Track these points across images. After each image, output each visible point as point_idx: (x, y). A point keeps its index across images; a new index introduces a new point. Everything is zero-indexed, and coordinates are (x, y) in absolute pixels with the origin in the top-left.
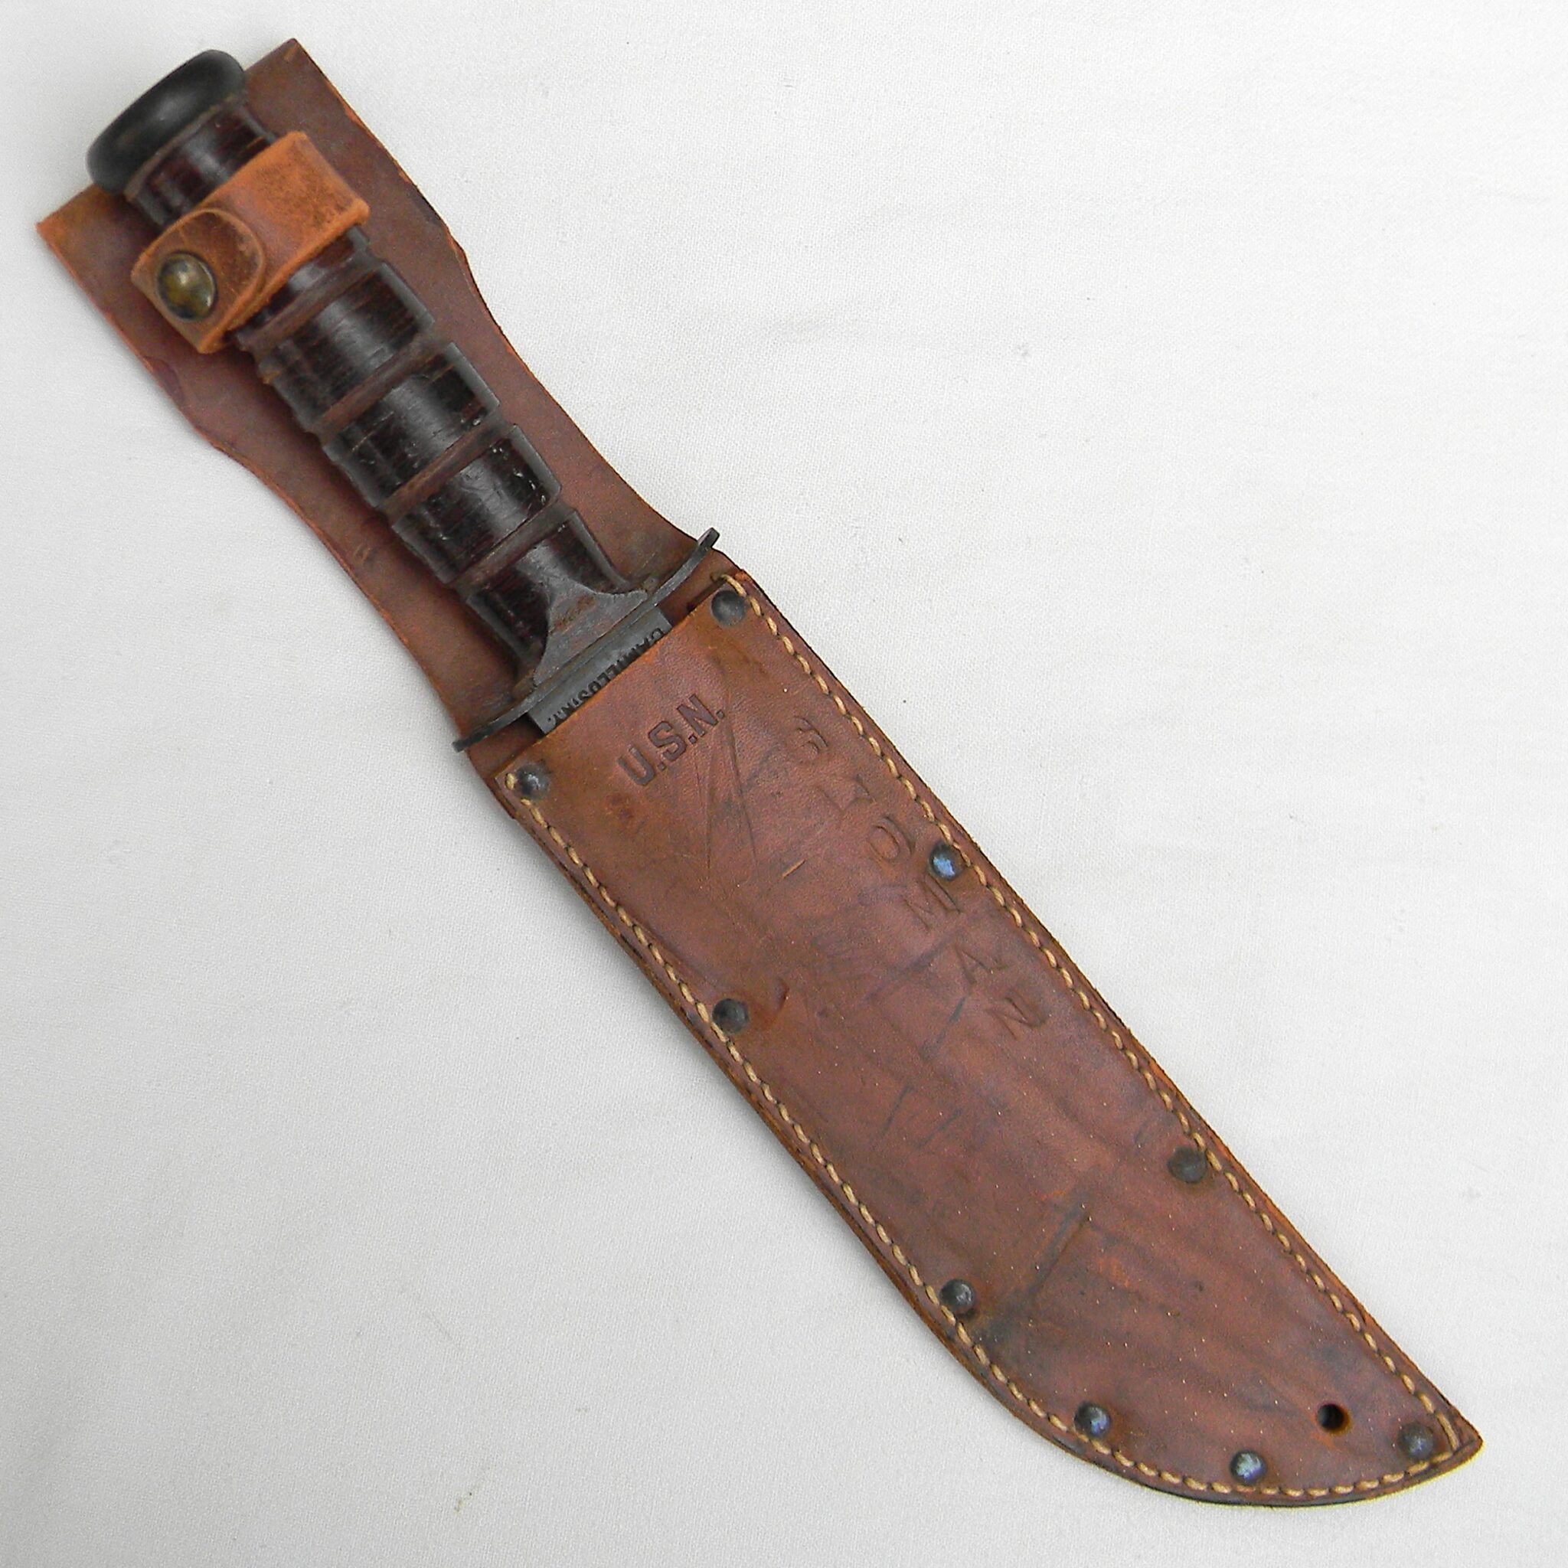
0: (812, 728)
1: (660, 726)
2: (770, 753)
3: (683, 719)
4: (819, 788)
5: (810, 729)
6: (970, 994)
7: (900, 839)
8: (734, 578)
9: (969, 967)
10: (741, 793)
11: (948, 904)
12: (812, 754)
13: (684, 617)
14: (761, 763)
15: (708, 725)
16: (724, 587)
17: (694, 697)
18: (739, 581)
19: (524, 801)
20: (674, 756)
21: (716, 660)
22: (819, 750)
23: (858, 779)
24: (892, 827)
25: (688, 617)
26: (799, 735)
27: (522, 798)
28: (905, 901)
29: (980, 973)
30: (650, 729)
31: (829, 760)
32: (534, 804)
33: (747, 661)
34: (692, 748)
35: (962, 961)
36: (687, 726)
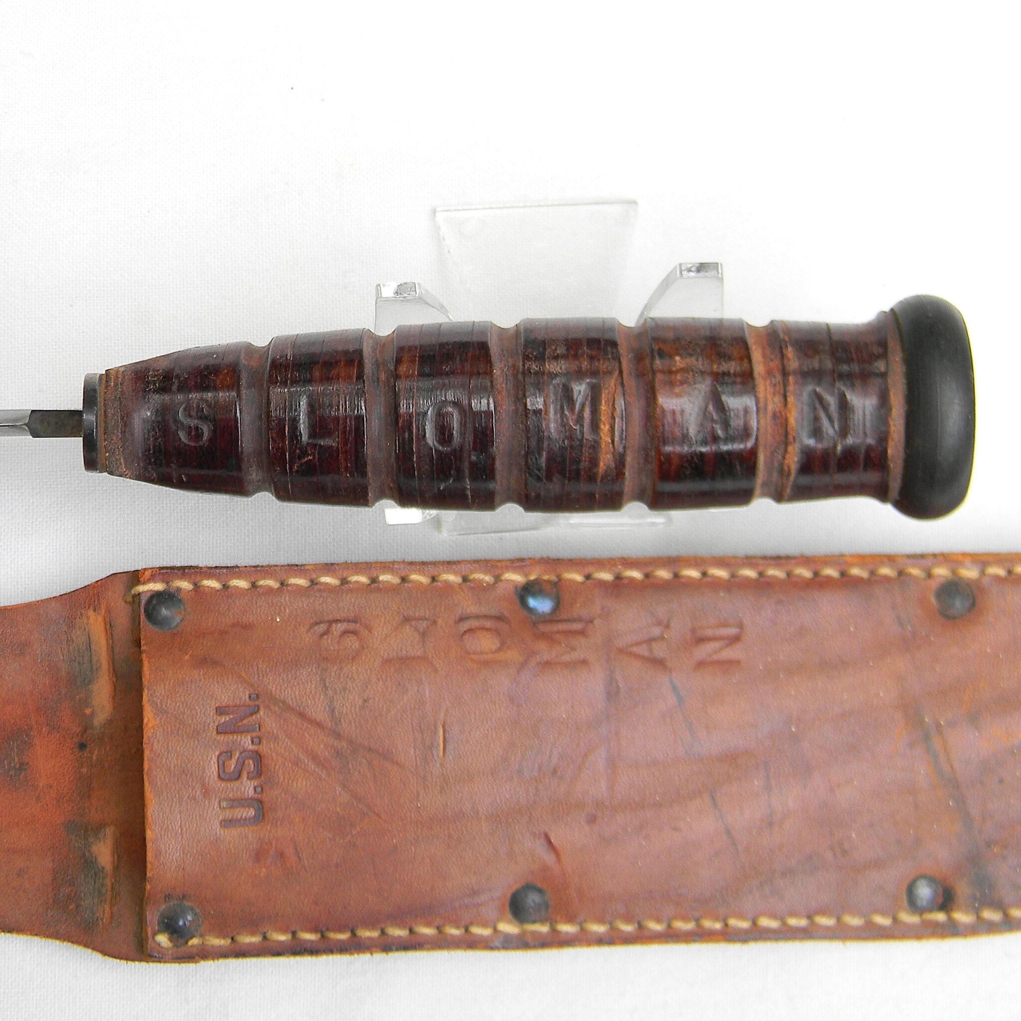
0: (331, 622)
1: (221, 762)
2: (323, 680)
3: (231, 736)
4: (387, 662)
5: (330, 626)
6: (670, 671)
7: (488, 624)
8: (144, 583)
9: (646, 654)
10: (338, 736)
11: (577, 626)
12: (352, 642)
13: (141, 661)
14: (326, 694)
15: (254, 717)
16: (144, 600)
17: (220, 711)
18: (149, 581)
19: (191, 943)
20: (259, 771)
21: (203, 662)
22: (354, 633)
23: (407, 620)
24: (474, 623)
25: (144, 656)
26: (326, 641)
27: (187, 943)
28: (547, 664)
29: (659, 650)
30: (215, 773)
31: (370, 631)
32: (201, 936)
33: (223, 633)
34: (264, 749)
35: (637, 656)
36: (239, 737)
